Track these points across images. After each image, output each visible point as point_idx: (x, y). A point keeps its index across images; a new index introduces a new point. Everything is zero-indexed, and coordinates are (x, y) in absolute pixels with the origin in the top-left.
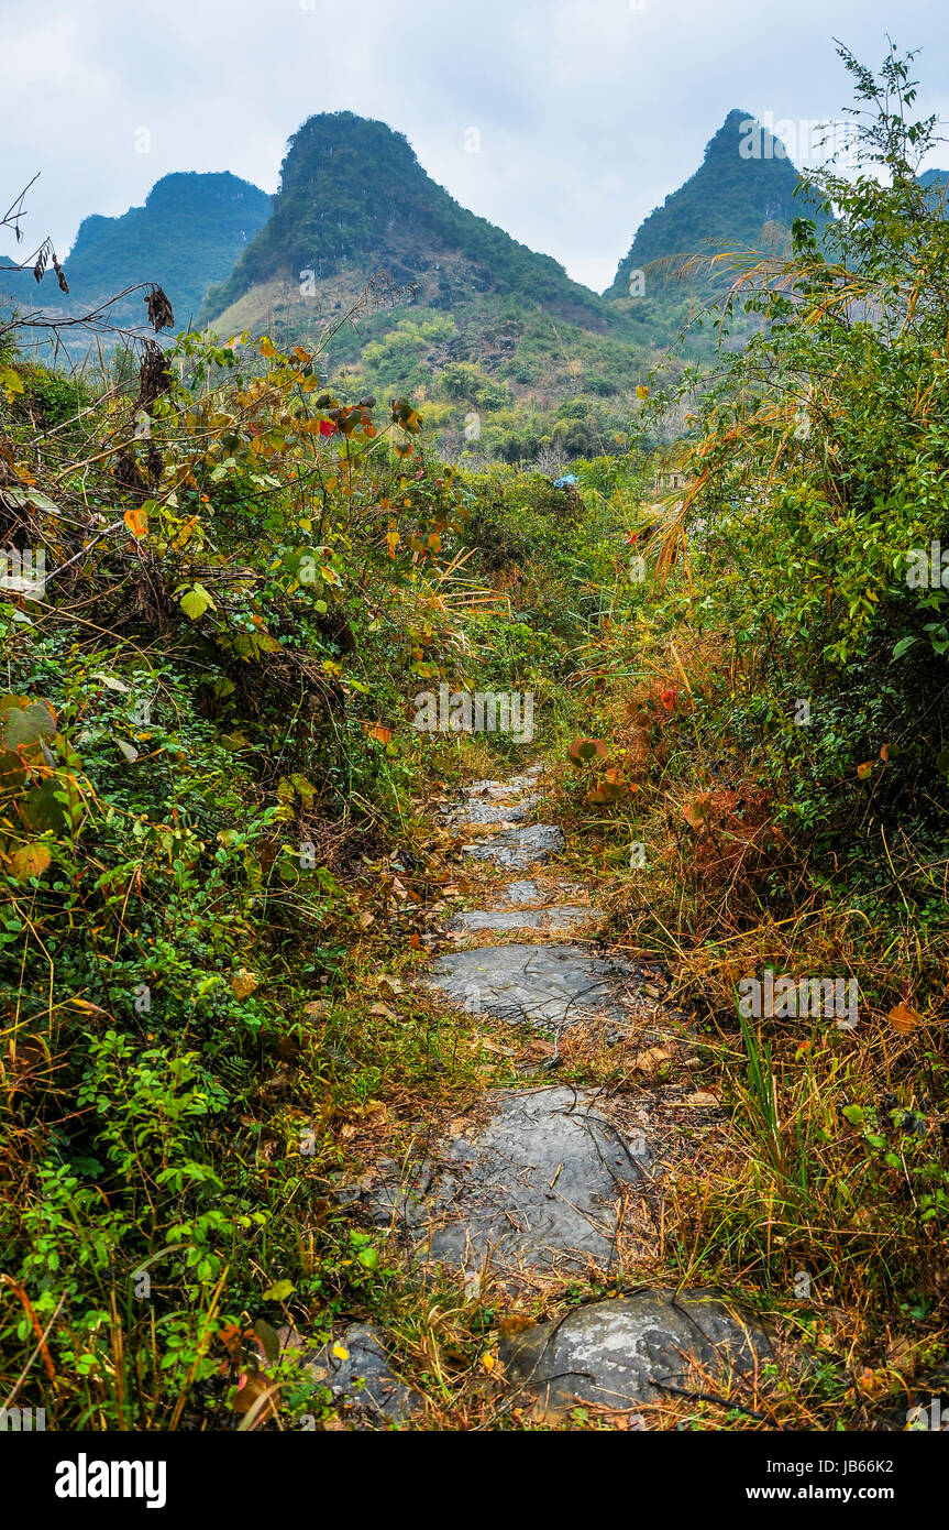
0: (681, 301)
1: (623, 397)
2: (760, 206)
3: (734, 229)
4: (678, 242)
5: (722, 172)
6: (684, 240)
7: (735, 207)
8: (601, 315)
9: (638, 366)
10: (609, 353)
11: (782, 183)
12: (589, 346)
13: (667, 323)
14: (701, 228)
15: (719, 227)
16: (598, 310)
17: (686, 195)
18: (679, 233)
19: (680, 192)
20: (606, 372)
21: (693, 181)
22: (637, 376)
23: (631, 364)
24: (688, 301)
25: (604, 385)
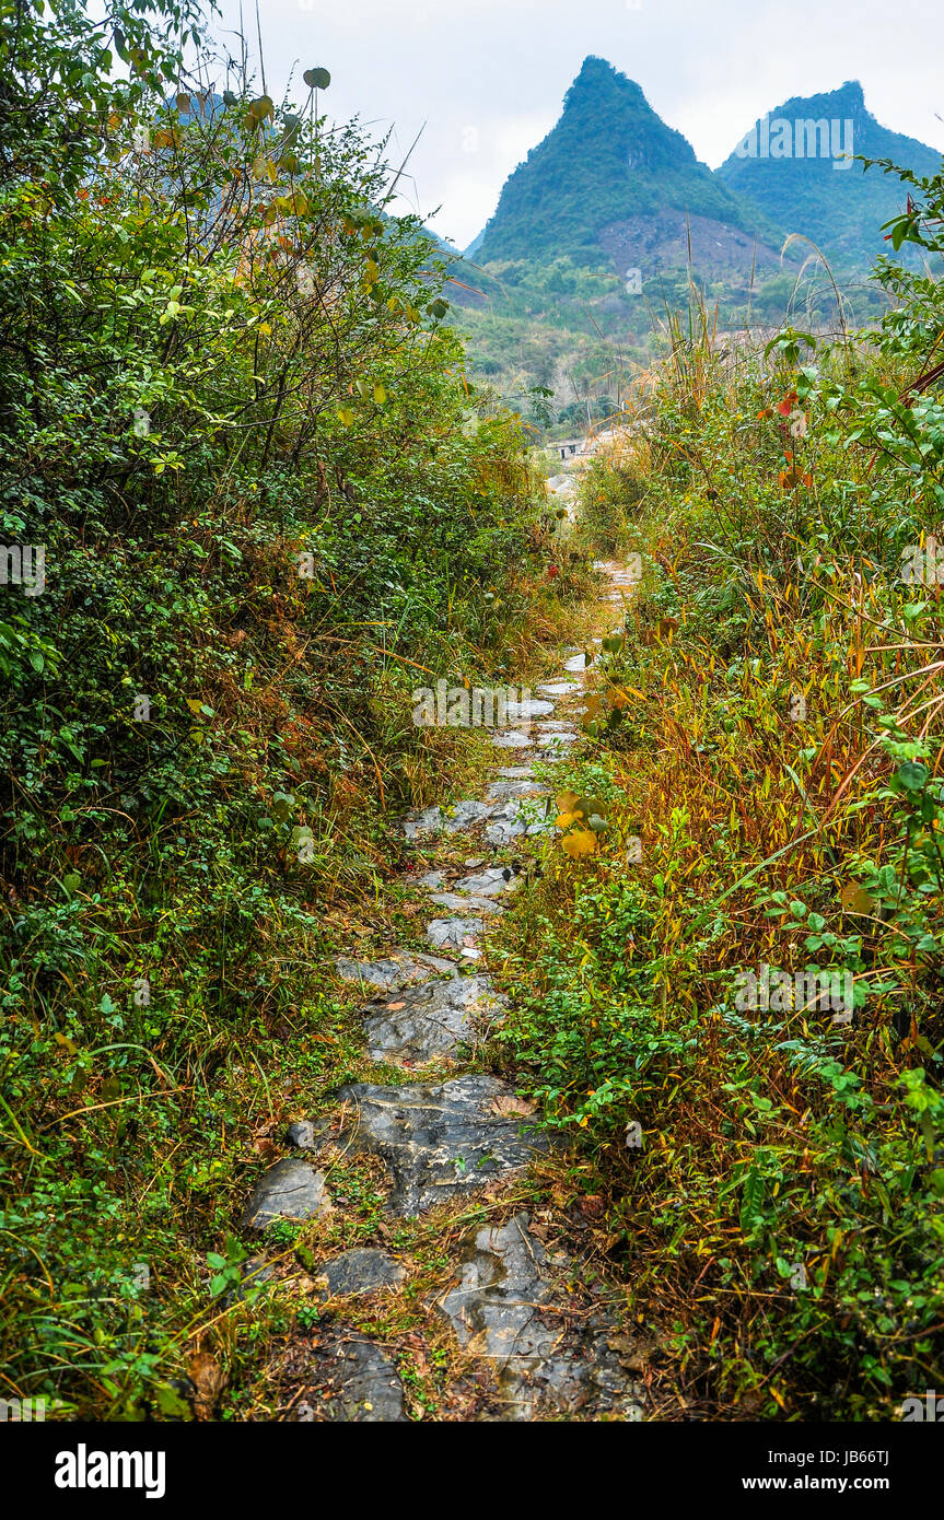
0: (552, 260)
1: (508, 373)
2: (622, 157)
3: (599, 182)
4: (545, 199)
5: (582, 124)
6: (549, 196)
7: (598, 159)
8: (475, 283)
9: (518, 340)
10: (491, 331)
11: (642, 130)
12: (471, 325)
13: (541, 285)
14: (566, 182)
15: (584, 181)
16: (472, 278)
17: (548, 149)
18: (544, 189)
19: (543, 146)
20: (490, 350)
21: (554, 133)
22: (518, 351)
23: (511, 339)
24: (559, 260)
25: (490, 364)
